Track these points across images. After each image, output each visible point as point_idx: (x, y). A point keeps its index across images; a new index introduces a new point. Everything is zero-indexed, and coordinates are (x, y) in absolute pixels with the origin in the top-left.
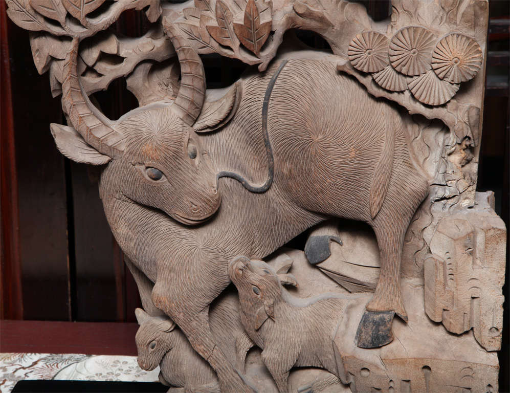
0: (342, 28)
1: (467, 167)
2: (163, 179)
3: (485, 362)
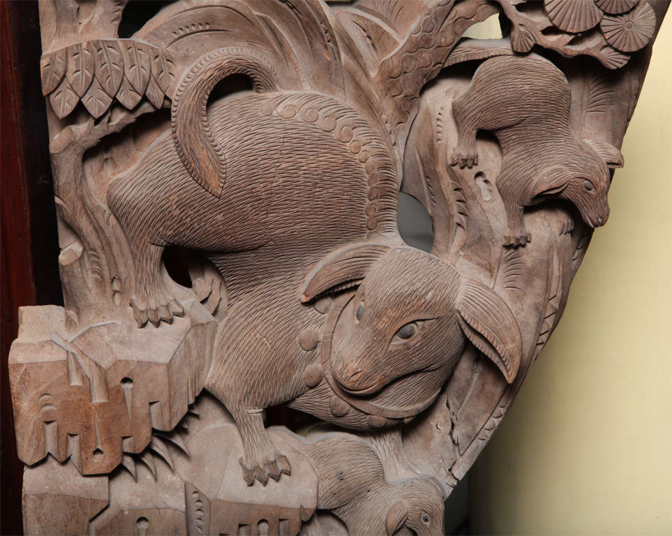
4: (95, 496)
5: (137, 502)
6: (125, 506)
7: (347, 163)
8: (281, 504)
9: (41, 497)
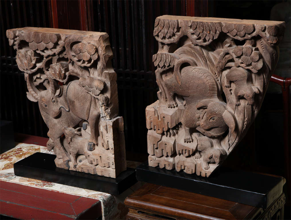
0: (82, 76)
1: (107, 110)
2: (47, 107)
3: (111, 156)
4: (158, 138)
5: (166, 141)
6: (163, 141)
7: (204, 83)
8: (189, 147)
9: (150, 135)
